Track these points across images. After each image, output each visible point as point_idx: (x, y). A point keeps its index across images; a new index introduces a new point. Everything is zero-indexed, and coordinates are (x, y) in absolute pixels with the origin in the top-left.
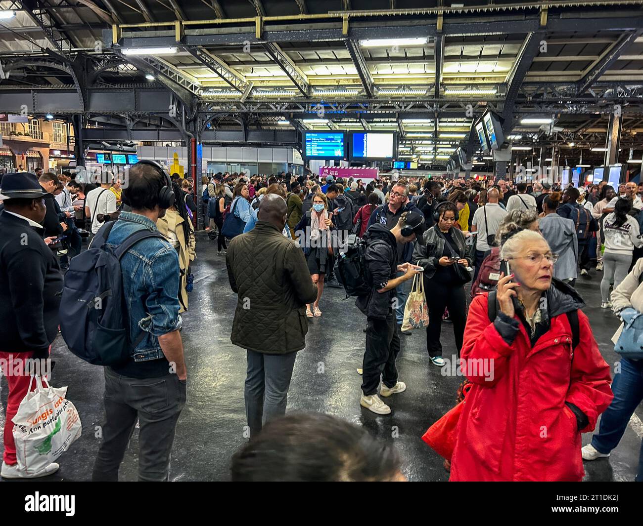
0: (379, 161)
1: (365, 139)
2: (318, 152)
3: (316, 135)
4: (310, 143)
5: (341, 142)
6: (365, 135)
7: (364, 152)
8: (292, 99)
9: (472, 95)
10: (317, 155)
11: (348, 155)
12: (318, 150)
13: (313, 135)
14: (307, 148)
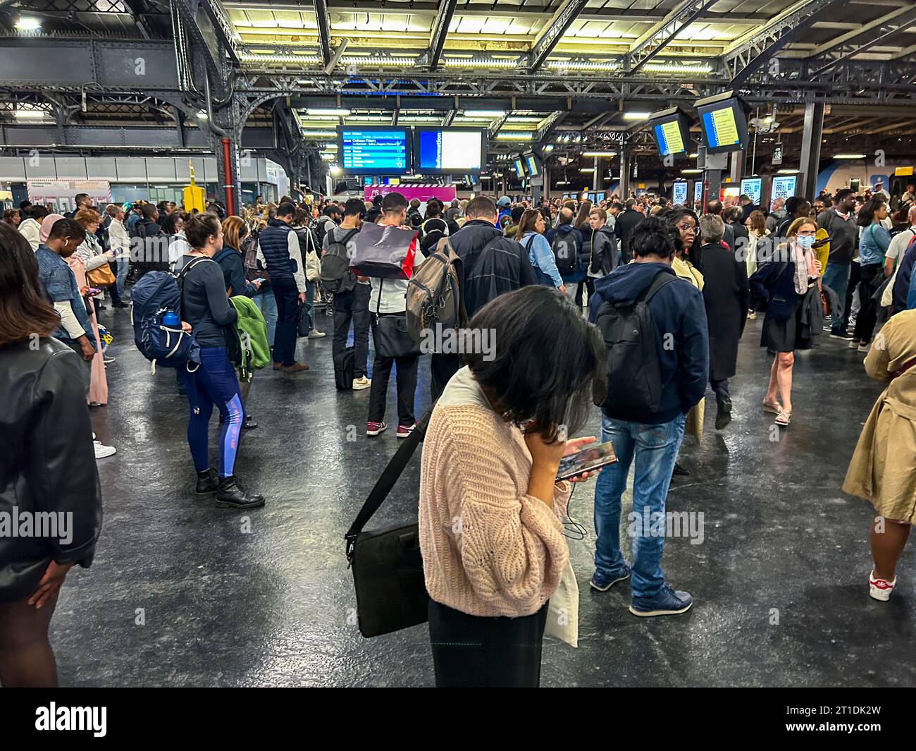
0: (457, 174)
1: (438, 141)
2: (362, 162)
3: (360, 134)
4: (349, 148)
5: (401, 145)
6: (439, 134)
7: (438, 161)
8: (403, 72)
9: (673, 73)
10: (361, 166)
11: (412, 165)
12: (363, 158)
13: (354, 133)
14: (345, 155)
